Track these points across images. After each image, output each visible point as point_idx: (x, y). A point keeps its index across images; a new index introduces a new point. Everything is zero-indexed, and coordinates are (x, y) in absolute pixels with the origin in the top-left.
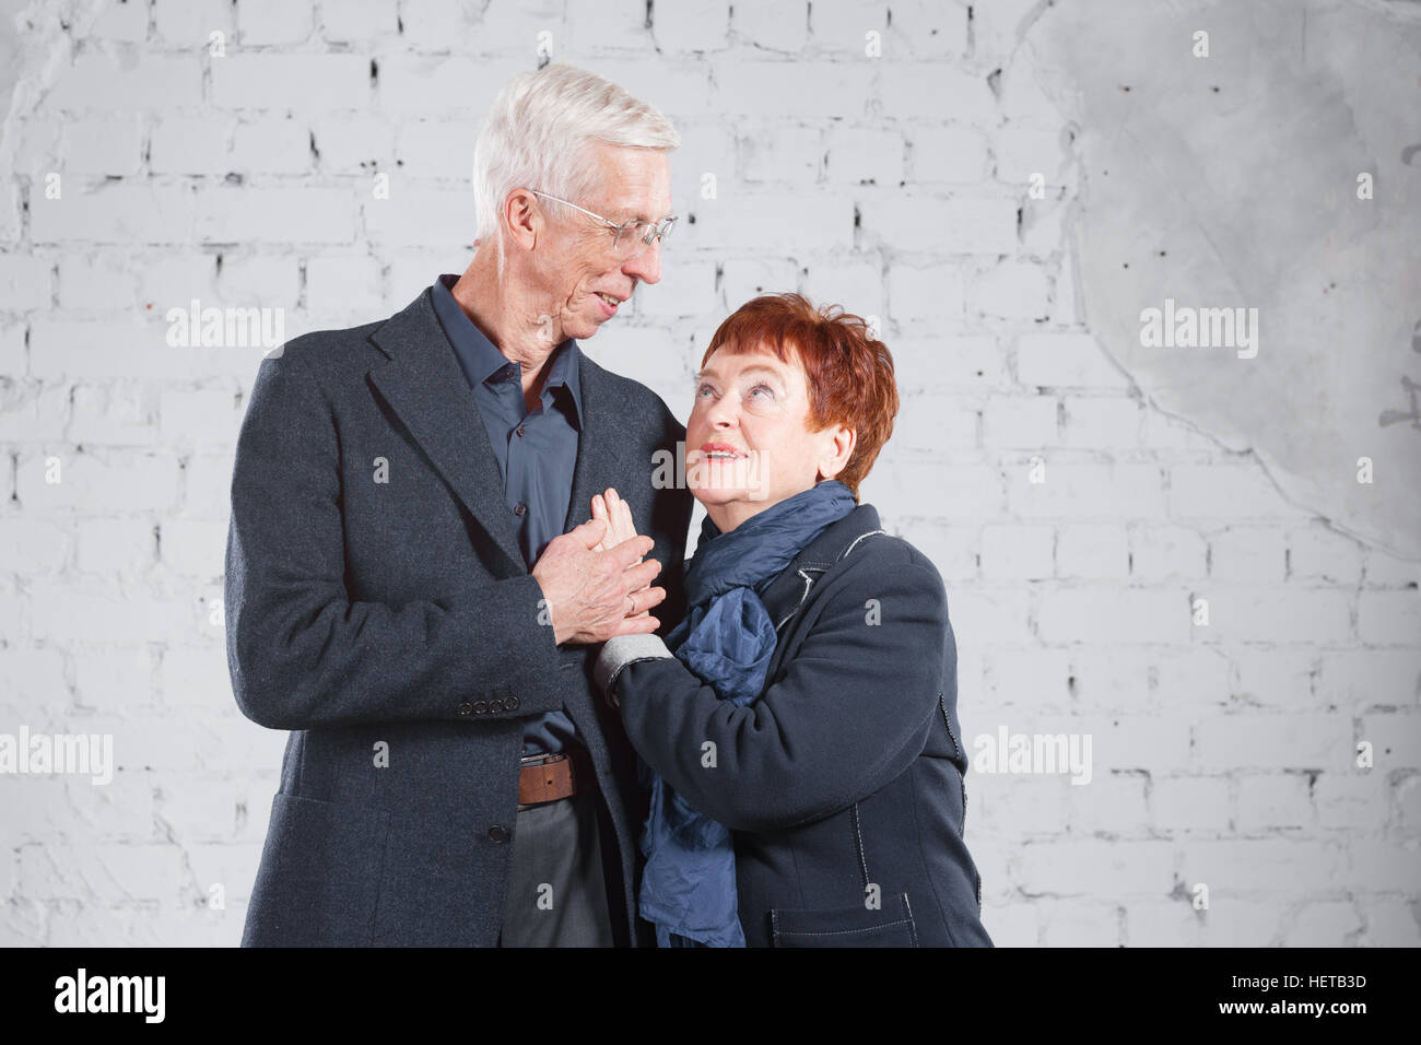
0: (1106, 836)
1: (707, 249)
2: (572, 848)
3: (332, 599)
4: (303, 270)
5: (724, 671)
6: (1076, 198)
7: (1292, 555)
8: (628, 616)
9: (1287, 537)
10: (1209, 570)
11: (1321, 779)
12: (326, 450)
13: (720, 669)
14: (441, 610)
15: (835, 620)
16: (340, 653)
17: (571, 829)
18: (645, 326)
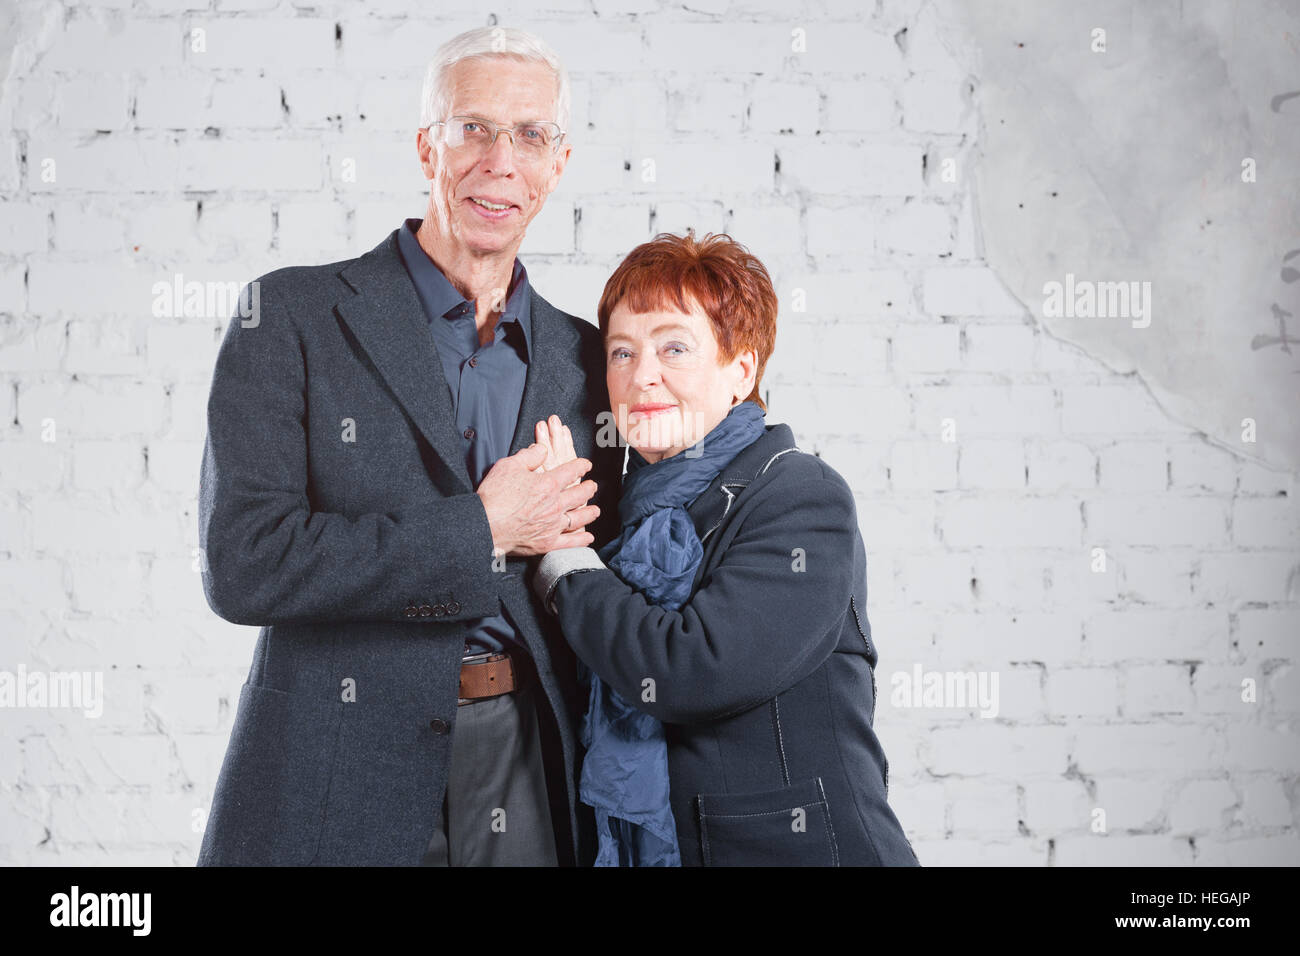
0: (1007, 721)
1: (641, 193)
2: (512, 739)
3: (295, 508)
4: (276, 215)
5: (654, 579)
6: (975, 145)
7: (1173, 466)
8: (565, 532)
9: (1168, 450)
10: (1098, 481)
11: (1200, 669)
12: (293, 374)
13: (650, 577)
14: (392, 522)
15: (755, 531)
16: (298, 557)
17: (512, 721)
18: (586, 263)
